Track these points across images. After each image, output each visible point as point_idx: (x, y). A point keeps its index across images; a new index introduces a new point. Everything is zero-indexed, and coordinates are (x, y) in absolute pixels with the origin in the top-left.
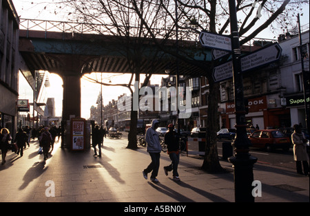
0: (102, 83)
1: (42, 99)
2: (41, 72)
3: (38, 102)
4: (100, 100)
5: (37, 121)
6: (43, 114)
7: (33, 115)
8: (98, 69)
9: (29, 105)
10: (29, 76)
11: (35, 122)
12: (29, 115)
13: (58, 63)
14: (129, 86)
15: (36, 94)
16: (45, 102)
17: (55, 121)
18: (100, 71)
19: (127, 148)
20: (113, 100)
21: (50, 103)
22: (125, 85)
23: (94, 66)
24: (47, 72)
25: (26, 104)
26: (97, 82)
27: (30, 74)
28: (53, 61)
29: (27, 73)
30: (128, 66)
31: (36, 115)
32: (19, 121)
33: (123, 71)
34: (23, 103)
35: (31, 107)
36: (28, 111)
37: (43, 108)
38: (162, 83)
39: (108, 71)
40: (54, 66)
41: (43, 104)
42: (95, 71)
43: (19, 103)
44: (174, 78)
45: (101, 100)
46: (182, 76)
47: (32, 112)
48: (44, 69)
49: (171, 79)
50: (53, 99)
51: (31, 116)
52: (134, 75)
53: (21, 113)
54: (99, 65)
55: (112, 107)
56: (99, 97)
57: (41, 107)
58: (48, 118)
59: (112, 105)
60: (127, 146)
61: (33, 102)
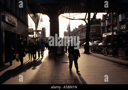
0: (69, 19)
1: (40, 28)
2: (38, 14)
3: (38, 30)
4: (69, 28)
5: (38, 39)
6: (40, 36)
7: (36, 36)
8: (67, 11)
9: (33, 31)
10: (33, 17)
11: (37, 40)
12: (34, 36)
13: (47, 9)
14: (84, 20)
15: (37, 26)
16: (41, 30)
17: (46, 39)
18: (69, 12)
19: (84, 53)
20: (76, 28)
21: (44, 30)
22: (82, 19)
23: (65, 10)
24: (41, 14)
25: (32, 31)
26: (68, 18)
27: (33, 16)
28: (44, 8)
29: (32, 15)
30: (84, 8)
31: (37, 36)
32: (29, 39)
33: (81, 12)
34: (31, 30)
35: (35, 32)
36: (34, 34)
37: (40, 33)
38: (103, 17)
39: (73, 12)
40: (45, 10)
41: (40, 31)
42: (66, 12)
43: (29, 30)
44: (110, 15)
45: (70, 28)
46: (115, 13)
47: (35, 35)
49: (108, 15)
50: (45, 28)
51: (35, 37)
52: (87, 14)
53: (30, 36)
54: (68, 8)
55: (75, 32)
56: (68, 27)
57: (39, 32)
58: (43, 38)
59: (75, 31)
60: (84, 52)
61: (35, 30)
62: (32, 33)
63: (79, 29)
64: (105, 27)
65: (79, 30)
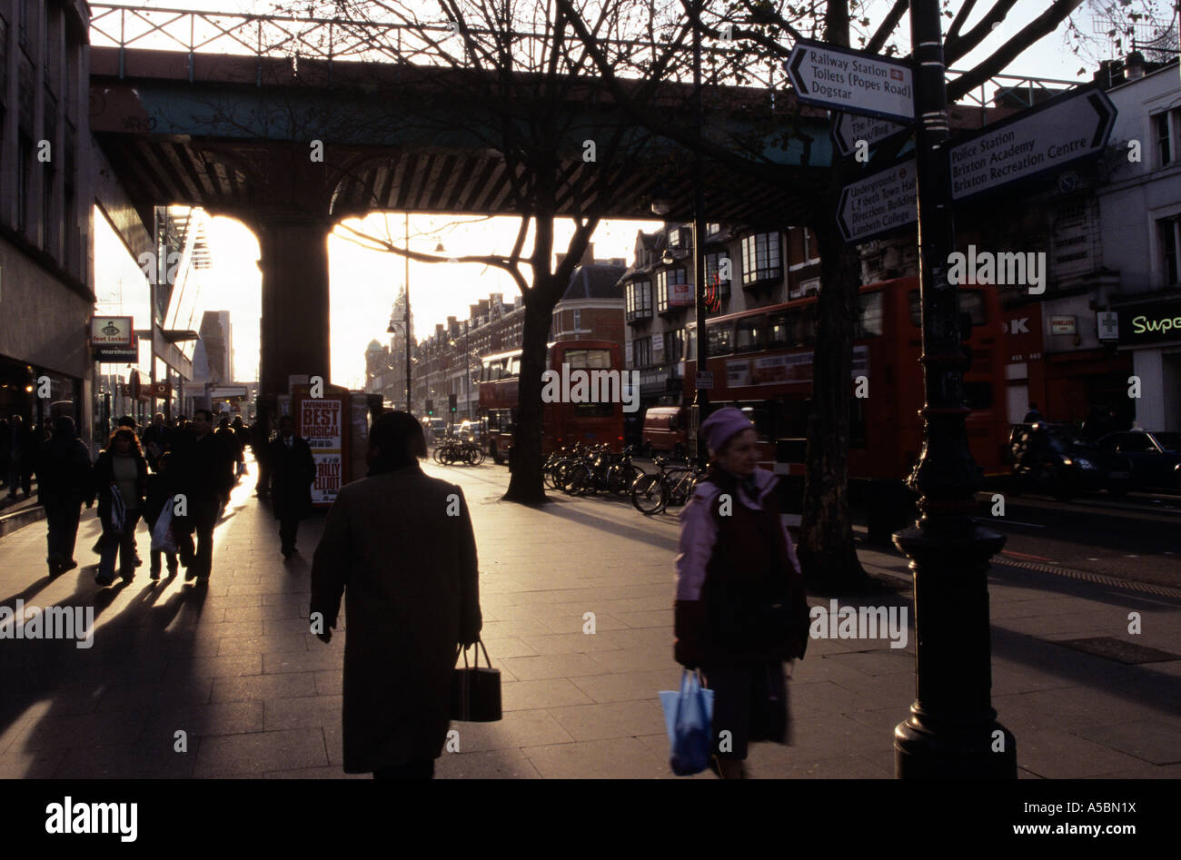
0: (407, 254)
1: (184, 315)
2: (177, 210)
3: (168, 326)
4: (403, 319)
5: (168, 397)
6: (188, 373)
7: (153, 374)
8: (392, 201)
9: (133, 337)
10: (133, 229)
11: (160, 402)
12: (135, 376)
13: (240, 177)
14: (511, 264)
15: (161, 296)
16: (196, 328)
17: (234, 399)
18: (404, 205)
19: (507, 498)
20: (452, 320)
21: (214, 332)
22: (495, 261)
23: (378, 190)
24: (199, 213)
25: (123, 333)
26: (391, 249)
27: (137, 220)
28: (220, 169)
29: (124, 217)
30: (508, 187)
31: (161, 375)
32: (101, 397)
33: (488, 207)
34: (111, 329)
35: (144, 347)
36: (133, 358)
37: (188, 348)
38: (638, 253)
39: (433, 207)
40: (225, 186)
41: (186, 335)
42: (383, 205)
43: (98, 330)
44: (685, 234)
45: (407, 317)
46: (715, 228)
47: (148, 366)
48: (189, 200)
49: (674, 237)
50: (226, 314)
51: (145, 380)
52: (533, 221)
53: (107, 369)
54: (397, 181)
55: (446, 346)
56: (398, 309)
57: (180, 345)
58: (208, 386)
59: (447, 339)
60: (505, 491)
61: (148, 327)
62: (121, 347)
63: (475, 325)
64: (651, 319)
65: (474, 338)
